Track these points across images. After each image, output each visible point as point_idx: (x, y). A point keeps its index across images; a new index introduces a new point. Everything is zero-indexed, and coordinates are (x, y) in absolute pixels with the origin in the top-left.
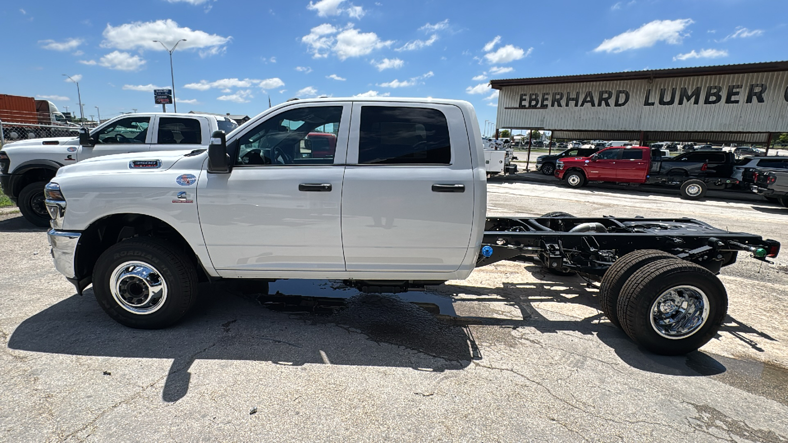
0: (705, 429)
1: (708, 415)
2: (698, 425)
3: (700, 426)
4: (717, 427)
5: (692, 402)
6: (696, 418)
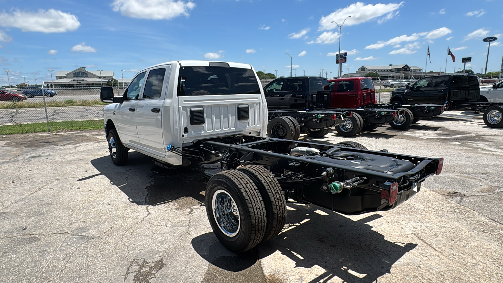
1: (153, 265)
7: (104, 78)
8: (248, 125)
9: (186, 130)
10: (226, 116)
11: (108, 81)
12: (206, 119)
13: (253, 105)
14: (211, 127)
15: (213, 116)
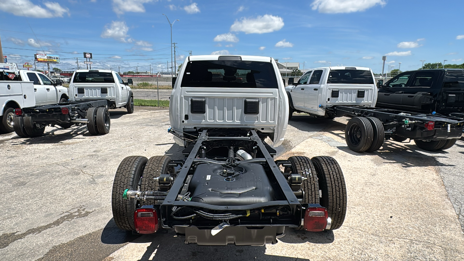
0: (79, 208)
1: (83, 213)
2: (82, 208)
3: (80, 208)
4: (76, 212)
5: (92, 213)
6: (85, 209)
7: (291, 68)
8: (258, 120)
9: (187, 117)
10: (230, 109)
11: (293, 71)
12: (207, 110)
13: (266, 100)
14: (212, 118)
15: (215, 107)
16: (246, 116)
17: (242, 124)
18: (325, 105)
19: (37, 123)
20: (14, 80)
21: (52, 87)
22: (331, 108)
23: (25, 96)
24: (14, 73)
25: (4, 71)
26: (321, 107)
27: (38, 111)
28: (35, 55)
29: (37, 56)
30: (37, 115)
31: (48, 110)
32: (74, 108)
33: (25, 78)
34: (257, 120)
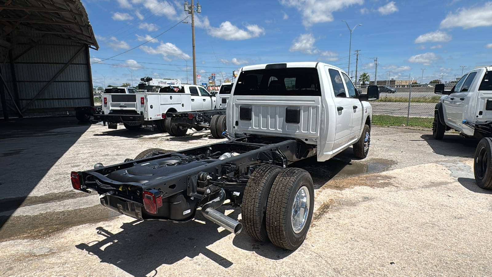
9: (237, 123)
10: (273, 117)
12: (253, 117)
13: (307, 108)
14: (257, 125)
15: (260, 114)
16: (287, 125)
17: (283, 133)
18: (473, 120)
19: (181, 125)
20: (177, 92)
21: (208, 98)
22: (485, 125)
23: (183, 104)
24: (178, 87)
25: (170, 86)
26: (466, 123)
27: (174, 115)
28: (234, 72)
29: (235, 72)
30: (174, 119)
31: (180, 115)
32: (200, 115)
33: (187, 91)
34: (298, 130)
